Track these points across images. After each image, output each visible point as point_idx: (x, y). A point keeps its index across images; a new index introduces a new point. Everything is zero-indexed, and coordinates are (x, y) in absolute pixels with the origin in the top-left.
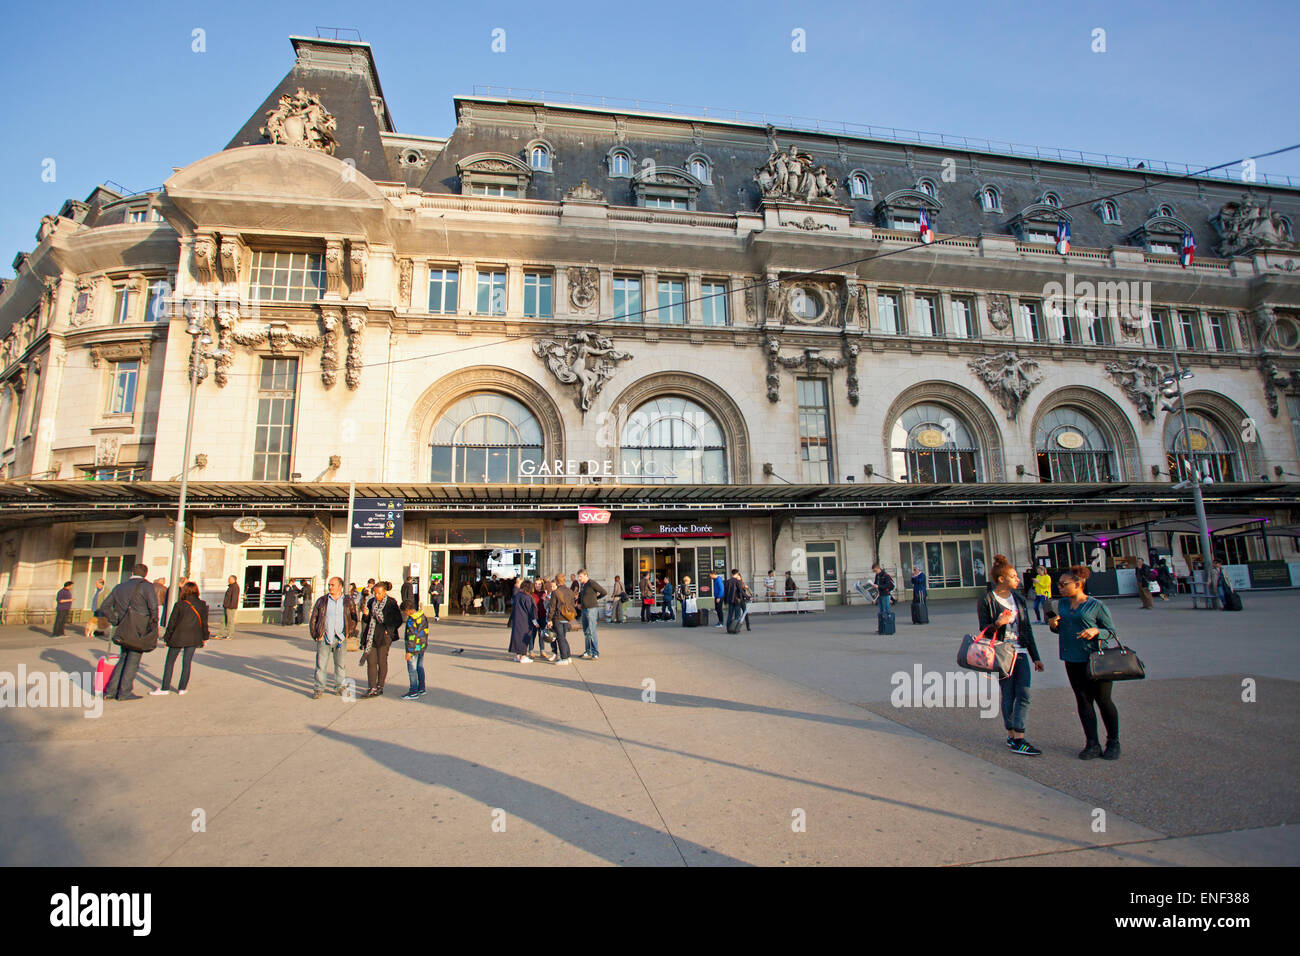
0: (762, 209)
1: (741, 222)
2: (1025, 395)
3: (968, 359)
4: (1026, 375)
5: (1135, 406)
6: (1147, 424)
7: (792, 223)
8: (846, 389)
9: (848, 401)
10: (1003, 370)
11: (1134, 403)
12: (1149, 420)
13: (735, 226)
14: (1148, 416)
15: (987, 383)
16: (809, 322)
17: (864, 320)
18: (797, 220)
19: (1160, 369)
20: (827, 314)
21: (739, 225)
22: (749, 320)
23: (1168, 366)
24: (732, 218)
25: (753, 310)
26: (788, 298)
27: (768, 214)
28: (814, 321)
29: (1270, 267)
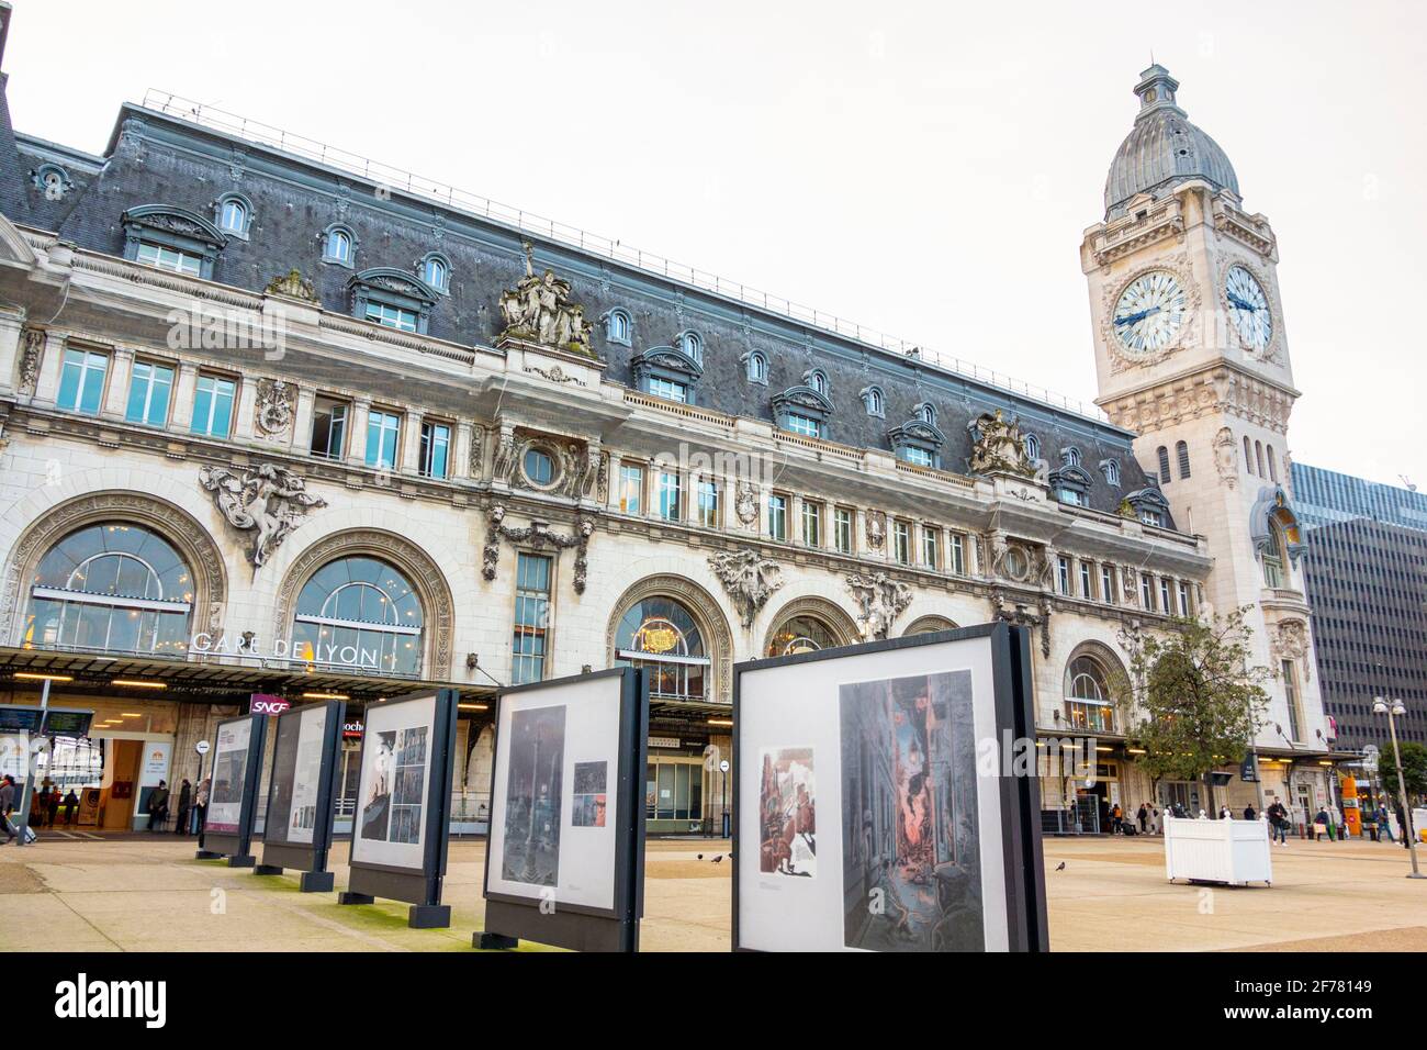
0: (506, 348)
1: (480, 359)
2: (763, 601)
3: (709, 554)
4: (766, 578)
7: (537, 369)
8: (573, 573)
9: (573, 588)
10: (743, 570)
13: (471, 361)
14: (882, 636)
15: (725, 584)
16: (541, 488)
17: (603, 493)
18: (543, 368)
19: (899, 588)
20: (562, 481)
21: (476, 361)
22: (473, 475)
23: (907, 585)
24: (469, 350)
25: (478, 464)
26: (522, 456)
27: (512, 354)
28: (547, 488)
29: (1008, 493)
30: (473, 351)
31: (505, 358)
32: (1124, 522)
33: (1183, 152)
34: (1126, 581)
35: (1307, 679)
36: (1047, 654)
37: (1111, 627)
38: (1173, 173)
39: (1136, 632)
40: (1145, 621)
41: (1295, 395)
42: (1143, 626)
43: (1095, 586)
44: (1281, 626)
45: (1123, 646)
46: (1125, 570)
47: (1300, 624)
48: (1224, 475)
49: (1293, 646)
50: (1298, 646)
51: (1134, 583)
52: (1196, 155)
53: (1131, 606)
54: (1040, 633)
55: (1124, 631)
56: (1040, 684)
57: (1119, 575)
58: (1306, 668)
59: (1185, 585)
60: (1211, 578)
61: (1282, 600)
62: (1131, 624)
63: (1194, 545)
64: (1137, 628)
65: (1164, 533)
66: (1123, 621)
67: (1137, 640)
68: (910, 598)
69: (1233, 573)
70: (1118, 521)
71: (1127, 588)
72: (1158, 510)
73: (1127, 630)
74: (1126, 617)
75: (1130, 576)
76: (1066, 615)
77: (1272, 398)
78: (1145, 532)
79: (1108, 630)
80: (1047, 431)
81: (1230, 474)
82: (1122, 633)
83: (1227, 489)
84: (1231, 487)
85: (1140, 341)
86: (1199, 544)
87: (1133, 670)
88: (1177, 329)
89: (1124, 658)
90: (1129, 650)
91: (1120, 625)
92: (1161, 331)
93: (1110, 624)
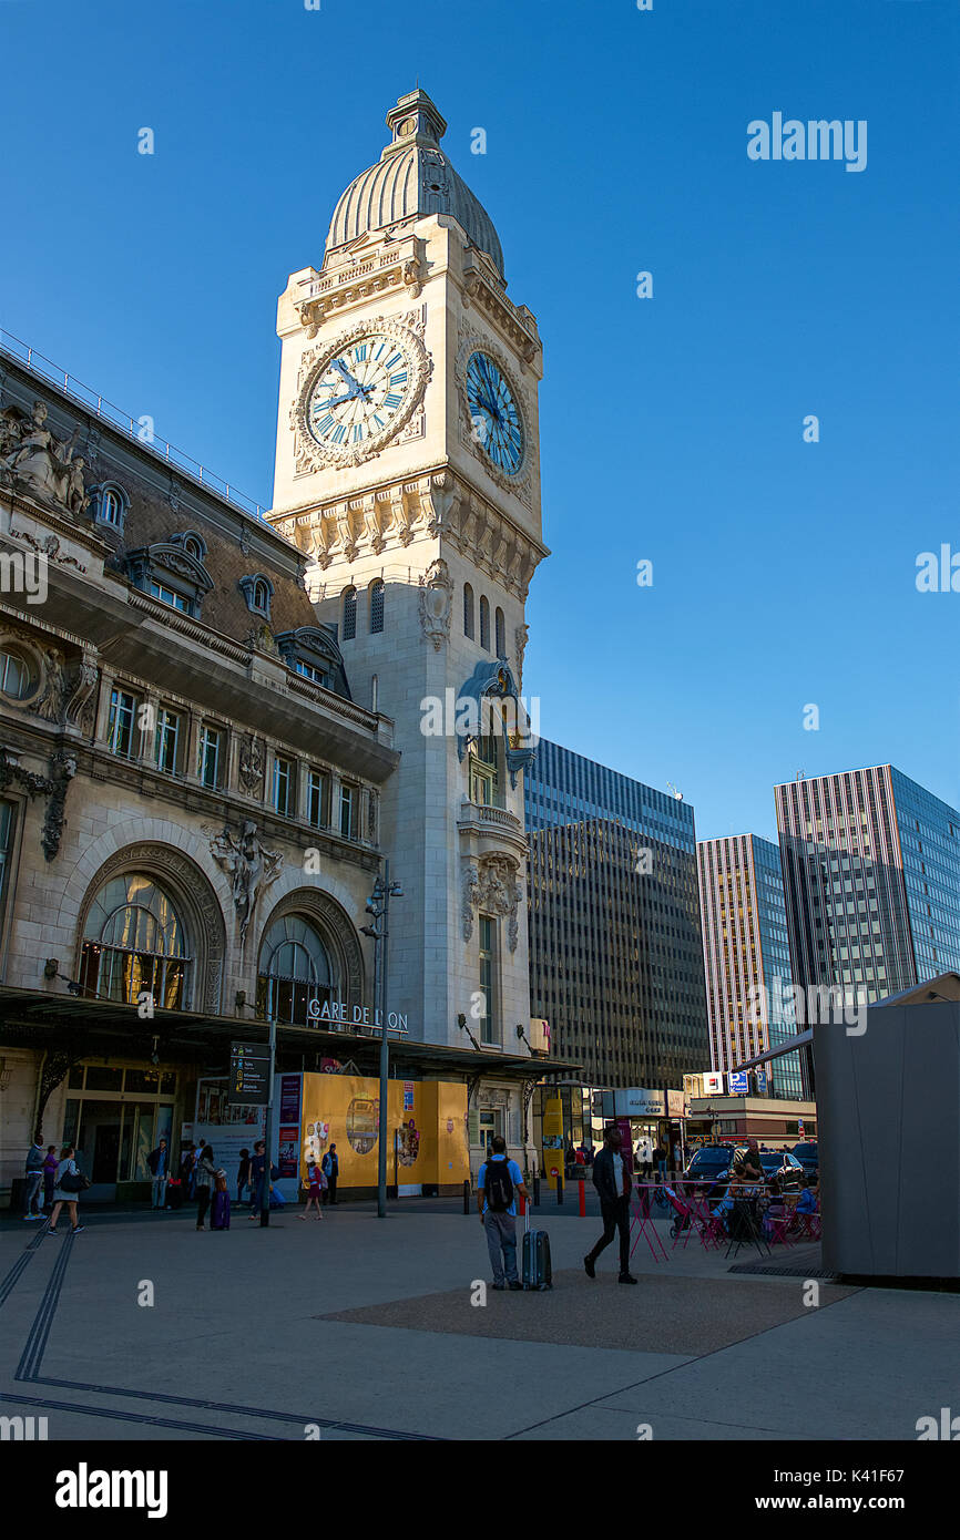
29: (14, 534)
32: (256, 659)
33: (435, 187)
34: (244, 758)
35: (513, 948)
36: (51, 852)
37: (203, 827)
39: (250, 843)
40: (270, 827)
41: (543, 553)
42: (266, 835)
43: (186, 752)
44: (484, 864)
45: (220, 863)
46: (247, 740)
47: (511, 865)
48: (429, 629)
49: (497, 895)
50: (502, 896)
51: (261, 763)
52: (452, 195)
53: (249, 799)
54: (44, 810)
55: (227, 837)
57: (234, 744)
58: (513, 931)
59: (350, 787)
60: (392, 782)
61: (488, 823)
62: (244, 826)
63: (373, 728)
64: (251, 835)
65: (324, 696)
66: (228, 821)
67: (250, 857)
69: (423, 775)
70: (246, 656)
71: (245, 769)
72: (324, 665)
73: (234, 838)
74: (234, 815)
75: (254, 750)
76: (111, 789)
77: (512, 546)
78: (291, 686)
79: (198, 832)
80: (153, 500)
81: (438, 626)
82: (222, 841)
83: (430, 649)
84: (437, 647)
85: (341, 430)
86: (382, 728)
87: (234, 907)
88: (391, 415)
89: (220, 882)
90: (232, 873)
91: (222, 825)
92: (372, 419)
93: (203, 820)
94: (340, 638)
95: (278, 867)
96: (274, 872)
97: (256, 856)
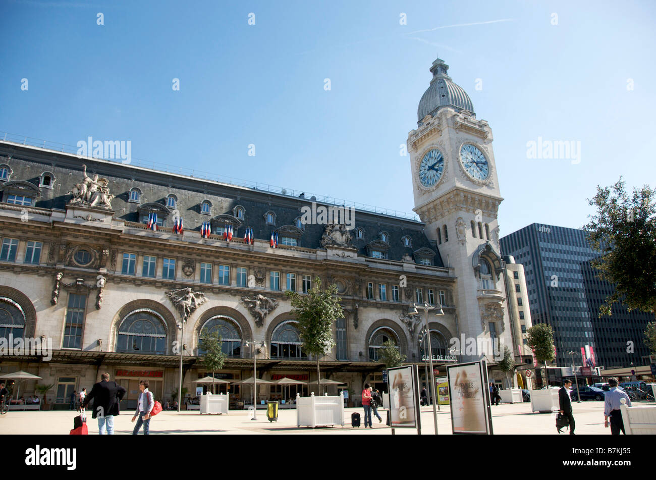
0: (66, 209)
1: (54, 214)
2: (193, 310)
3: (166, 290)
4: (196, 299)
5: (254, 318)
6: (259, 327)
7: (80, 217)
8: (95, 301)
9: (95, 307)
10: (184, 297)
11: (253, 317)
12: (260, 325)
13: (50, 215)
14: (260, 322)
15: (174, 303)
16: (82, 266)
17: (113, 267)
18: (83, 216)
19: (270, 301)
20: (93, 262)
21: (52, 215)
22: (50, 262)
23: (275, 299)
24: (49, 211)
25: (53, 257)
26: (73, 253)
27: (68, 211)
28: (85, 266)
29: (334, 255)
30: (51, 211)
31: (66, 213)
32: (404, 264)
33: (443, 96)
34: (406, 291)
35: (504, 330)
36: (356, 326)
37: (396, 313)
38: (439, 105)
41: (498, 200)
43: (388, 294)
44: (487, 307)
45: (402, 321)
47: (498, 305)
48: (460, 239)
49: (494, 315)
50: (497, 315)
51: (411, 292)
52: (449, 96)
53: (409, 302)
54: (353, 317)
56: (352, 340)
58: (502, 325)
59: (443, 291)
61: (488, 294)
63: (447, 273)
65: (429, 268)
66: (403, 309)
67: (411, 318)
68: (277, 305)
70: (400, 264)
71: (406, 295)
72: (430, 257)
73: (405, 314)
74: (405, 308)
75: (409, 288)
76: (369, 309)
77: (487, 202)
79: (395, 314)
81: (462, 238)
82: (402, 315)
83: (461, 245)
84: (463, 244)
85: (428, 181)
86: (450, 271)
87: (408, 332)
88: (440, 174)
89: (403, 326)
90: (406, 323)
91: (401, 311)
92: (436, 176)
93: (395, 311)
94: (438, 244)
95: (421, 318)
96: (420, 320)
97: (413, 317)
